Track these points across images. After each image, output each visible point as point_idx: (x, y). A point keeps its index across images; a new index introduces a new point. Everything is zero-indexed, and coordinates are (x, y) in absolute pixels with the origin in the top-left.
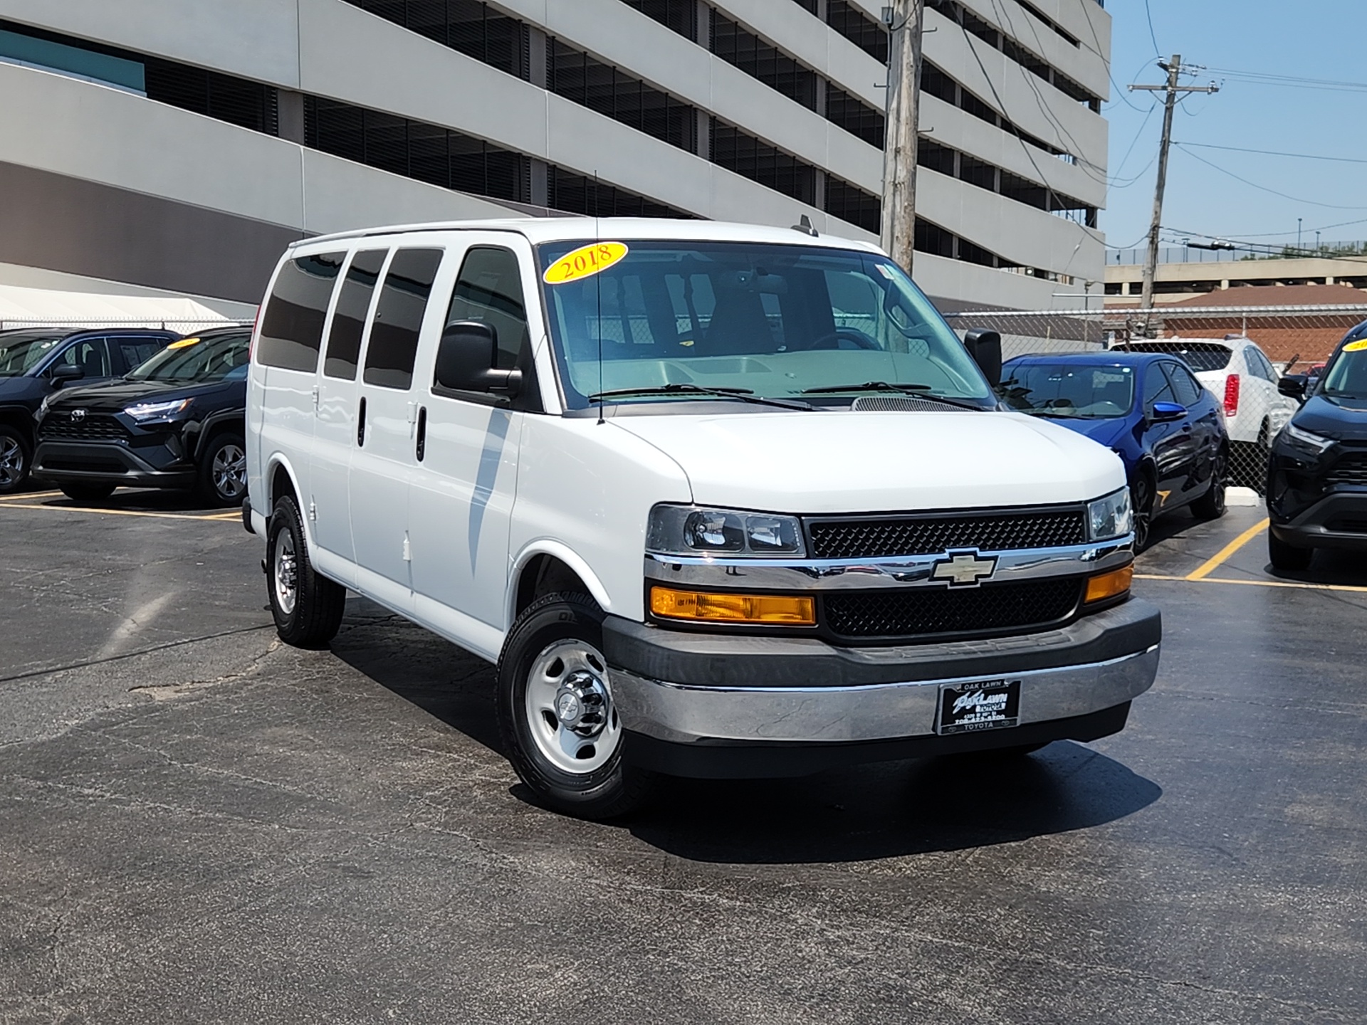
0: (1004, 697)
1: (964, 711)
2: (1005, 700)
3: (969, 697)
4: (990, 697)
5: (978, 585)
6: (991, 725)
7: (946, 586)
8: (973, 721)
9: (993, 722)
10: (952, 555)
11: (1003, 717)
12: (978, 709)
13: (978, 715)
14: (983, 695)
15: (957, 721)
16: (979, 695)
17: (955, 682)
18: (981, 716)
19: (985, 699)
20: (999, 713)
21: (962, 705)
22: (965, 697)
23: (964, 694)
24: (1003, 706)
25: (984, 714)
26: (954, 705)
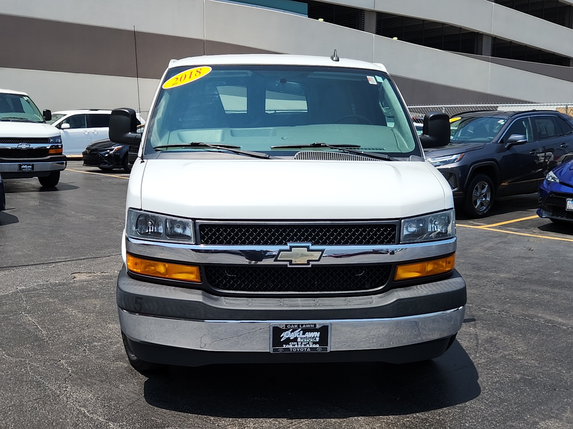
0: (317, 334)
1: (288, 341)
2: (318, 336)
3: (291, 332)
4: (307, 333)
5: (310, 266)
6: (309, 350)
7: (287, 265)
8: (296, 346)
9: (310, 348)
10: (291, 247)
11: (318, 346)
12: (299, 340)
13: (299, 343)
14: (302, 332)
15: (285, 345)
16: (299, 332)
17: (281, 323)
18: (302, 344)
19: (304, 334)
20: (314, 343)
21: (287, 337)
22: (289, 332)
23: (288, 330)
24: (318, 339)
25: (303, 343)
26: (282, 336)
